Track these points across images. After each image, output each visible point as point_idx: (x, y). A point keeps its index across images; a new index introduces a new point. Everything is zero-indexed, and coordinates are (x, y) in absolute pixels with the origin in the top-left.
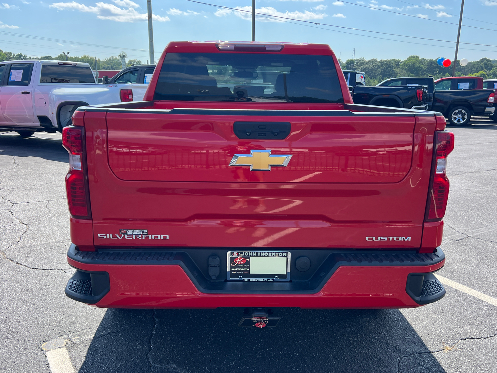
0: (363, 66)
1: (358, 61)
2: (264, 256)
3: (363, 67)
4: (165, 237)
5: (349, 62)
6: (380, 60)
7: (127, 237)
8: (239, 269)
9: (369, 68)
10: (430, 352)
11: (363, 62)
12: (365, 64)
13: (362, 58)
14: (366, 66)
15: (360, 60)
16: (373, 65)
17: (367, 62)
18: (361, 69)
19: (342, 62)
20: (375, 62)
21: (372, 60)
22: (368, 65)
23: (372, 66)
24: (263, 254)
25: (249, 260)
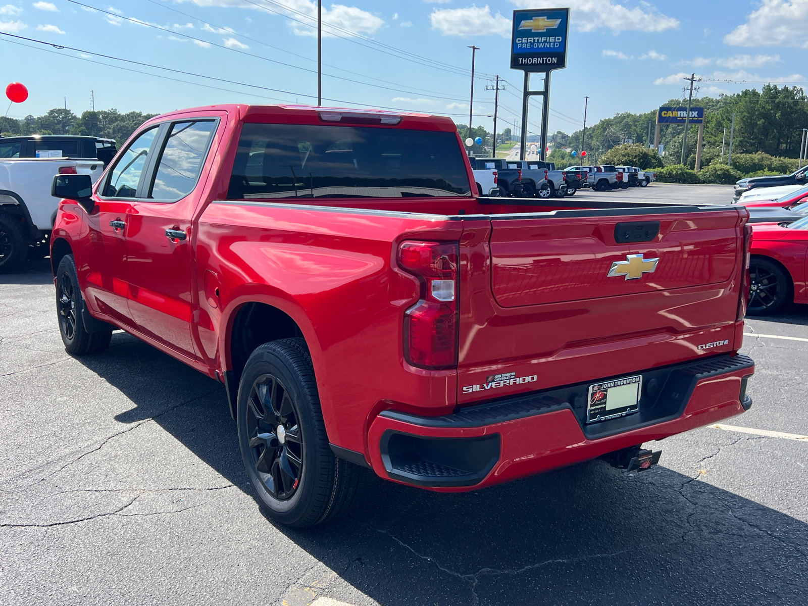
0: (116, 124)
1: (106, 115)
2: (621, 385)
3: (117, 126)
4: (533, 379)
5: (88, 117)
6: (145, 115)
7: (495, 386)
8: (597, 407)
9: (127, 128)
10: (693, 479)
11: (115, 117)
12: (119, 121)
13: (112, 109)
14: (122, 124)
15: (109, 114)
16: (134, 122)
17: (123, 117)
18: (114, 129)
19: (73, 115)
20: (137, 117)
21: (131, 113)
22: (126, 122)
23: (133, 125)
24: (619, 383)
25: (606, 393)
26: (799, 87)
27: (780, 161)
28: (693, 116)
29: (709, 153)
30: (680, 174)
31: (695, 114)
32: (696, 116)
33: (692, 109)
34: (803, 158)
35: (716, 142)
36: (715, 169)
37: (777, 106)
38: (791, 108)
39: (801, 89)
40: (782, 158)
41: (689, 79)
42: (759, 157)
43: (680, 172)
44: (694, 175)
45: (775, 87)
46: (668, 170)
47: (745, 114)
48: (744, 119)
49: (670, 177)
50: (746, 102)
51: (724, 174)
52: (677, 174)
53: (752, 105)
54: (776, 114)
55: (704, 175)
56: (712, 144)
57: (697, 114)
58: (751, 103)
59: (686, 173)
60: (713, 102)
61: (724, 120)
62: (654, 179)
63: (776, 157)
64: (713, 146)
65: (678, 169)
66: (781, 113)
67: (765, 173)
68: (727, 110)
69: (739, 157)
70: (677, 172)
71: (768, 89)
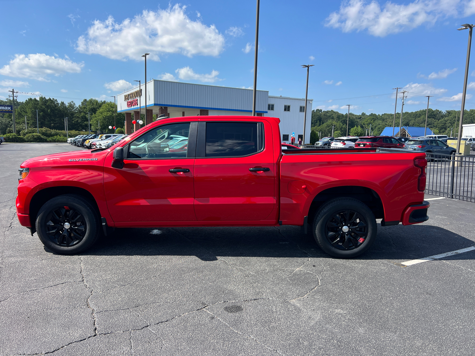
26: (55, 99)
27: (55, 131)
28: (8, 109)
29: (17, 128)
30: (14, 138)
31: (9, 108)
32: (10, 109)
33: (8, 106)
34: (66, 130)
35: (20, 122)
36: (33, 135)
37: (48, 107)
38: (54, 108)
39: (56, 100)
40: (55, 130)
41: (11, 92)
42: (45, 129)
43: (14, 137)
44: (21, 138)
45: (45, 98)
46: (6, 136)
47: (33, 109)
48: (33, 112)
49: (9, 140)
50: (32, 104)
51: (38, 138)
52: (12, 138)
53: (36, 105)
54: (48, 110)
55: (28, 138)
56: (17, 123)
57: (11, 108)
58: (35, 105)
59: (17, 137)
60: (4, 102)
61: (22, 112)
62: (4, 141)
63: (53, 130)
64: (18, 124)
65: (13, 135)
66: (50, 110)
67: (58, 137)
68: (22, 107)
69: (35, 129)
70: (12, 137)
71: (41, 98)
